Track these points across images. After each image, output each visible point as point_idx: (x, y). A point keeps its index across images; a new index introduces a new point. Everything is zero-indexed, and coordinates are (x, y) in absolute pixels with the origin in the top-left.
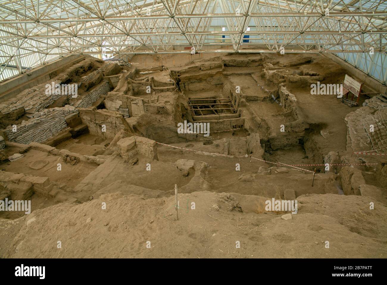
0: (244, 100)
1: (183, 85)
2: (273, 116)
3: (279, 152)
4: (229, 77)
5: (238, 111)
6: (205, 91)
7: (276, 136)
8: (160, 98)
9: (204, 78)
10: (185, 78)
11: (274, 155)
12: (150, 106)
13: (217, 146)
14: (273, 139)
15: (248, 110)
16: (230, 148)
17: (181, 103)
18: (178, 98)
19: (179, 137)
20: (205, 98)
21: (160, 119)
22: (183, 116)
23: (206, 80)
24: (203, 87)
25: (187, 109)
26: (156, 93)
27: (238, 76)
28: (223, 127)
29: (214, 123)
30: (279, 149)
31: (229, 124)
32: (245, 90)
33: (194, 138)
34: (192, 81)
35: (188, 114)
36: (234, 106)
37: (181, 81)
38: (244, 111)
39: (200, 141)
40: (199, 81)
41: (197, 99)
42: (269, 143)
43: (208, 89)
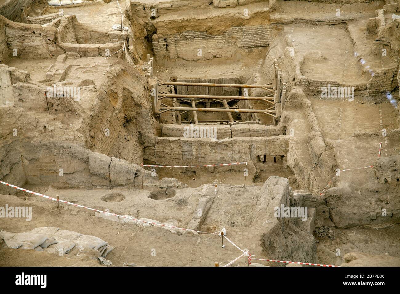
0: (299, 91)
1: (162, 43)
2: (358, 136)
3: (353, 235)
4: (286, 29)
5: (282, 120)
6: (220, 63)
7: (349, 190)
8: (73, 73)
9: (219, 28)
10: (170, 26)
11: (338, 240)
12: (30, 89)
13: (182, 202)
14: (338, 197)
15: (306, 117)
16: (212, 210)
17: (124, 89)
18: (118, 76)
19: (93, 174)
20: (214, 81)
21: (47, 125)
22: (127, 121)
23: (223, 33)
24: (214, 51)
25: (139, 106)
26: (67, 57)
27: (310, 28)
28: (232, 157)
29: (208, 147)
30: (356, 226)
31: (248, 151)
32: (313, 66)
33: (128, 179)
34: (186, 34)
35: (142, 117)
36: (277, 105)
37: (158, 32)
38: (296, 121)
39: (143, 188)
40: (205, 34)
41: (193, 81)
42: (326, 209)
43: (227, 59)
